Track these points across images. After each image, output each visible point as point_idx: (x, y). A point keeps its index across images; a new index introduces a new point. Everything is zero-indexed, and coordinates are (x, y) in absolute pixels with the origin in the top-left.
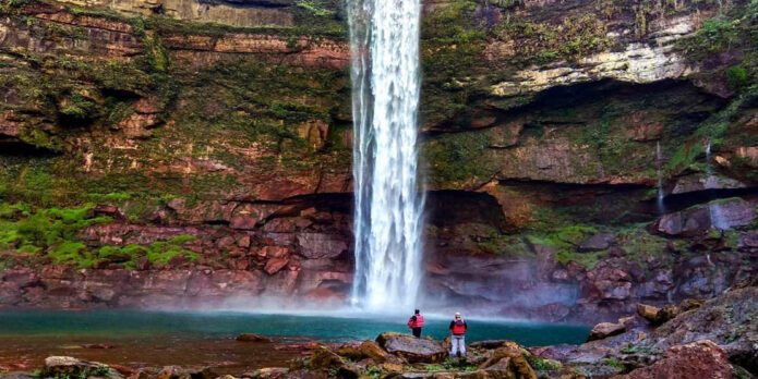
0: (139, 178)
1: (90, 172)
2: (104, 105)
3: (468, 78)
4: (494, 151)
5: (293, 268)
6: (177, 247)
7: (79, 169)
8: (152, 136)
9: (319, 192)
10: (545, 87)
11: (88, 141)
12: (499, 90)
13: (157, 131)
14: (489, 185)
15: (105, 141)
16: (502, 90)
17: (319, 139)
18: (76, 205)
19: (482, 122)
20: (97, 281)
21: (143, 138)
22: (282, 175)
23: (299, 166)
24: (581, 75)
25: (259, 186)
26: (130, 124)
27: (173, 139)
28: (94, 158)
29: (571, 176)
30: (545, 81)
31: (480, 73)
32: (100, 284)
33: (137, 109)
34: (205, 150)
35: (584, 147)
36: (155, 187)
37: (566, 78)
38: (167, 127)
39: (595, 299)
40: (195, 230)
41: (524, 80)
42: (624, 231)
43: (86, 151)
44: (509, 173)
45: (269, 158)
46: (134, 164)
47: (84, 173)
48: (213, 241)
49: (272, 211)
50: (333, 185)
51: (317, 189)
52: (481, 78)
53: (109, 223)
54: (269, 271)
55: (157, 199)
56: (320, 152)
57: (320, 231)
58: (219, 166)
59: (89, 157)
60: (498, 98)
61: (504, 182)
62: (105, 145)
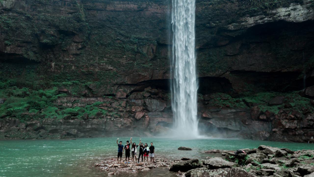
0: (75, 74)
1: (54, 72)
2: (60, 38)
3: (217, 22)
4: (228, 57)
5: (147, 117)
6: (96, 108)
7: (49, 70)
8: (81, 54)
9: (152, 79)
10: (252, 25)
11: (52, 56)
12: (231, 27)
13: (82, 51)
14: (226, 74)
15: (60, 56)
16: (232, 27)
17: (152, 53)
18: (49, 88)
19: (223, 43)
20: (67, 125)
21: (77, 55)
22: (137, 72)
23: (144, 67)
24: (269, 19)
25: (127, 77)
26: (71, 48)
27: (90, 55)
28: (55, 65)
29: (263, 69)
30: (252, 22)
31: (223, 19)
32: (69, 127)
33: (74, 40)
34: (103, 60)
35: (269, 54)
36: (83, 79)
37: (262, 21)
38: (87, 49)
39: (281, 128)
40: (101, 99)
41: (243, 22)
42: (289, 95)
43: (51, 61)
44: (235, 68)
45: (131, 63)
46: (73, 67)
47: (51, 72)
48: (111, 104)
49: (132, 89)
50: (158, 76)
51: (152, 77)
52: (223, 21)
53: (65, 97)
54: (137, 118)
55: (84, 84)
56: (152, 60)
57: (154, 98)
58: (110, 68)
59: (53, 64)
60: (231, 31)
61: (233, 72)
62: (60, 58)
